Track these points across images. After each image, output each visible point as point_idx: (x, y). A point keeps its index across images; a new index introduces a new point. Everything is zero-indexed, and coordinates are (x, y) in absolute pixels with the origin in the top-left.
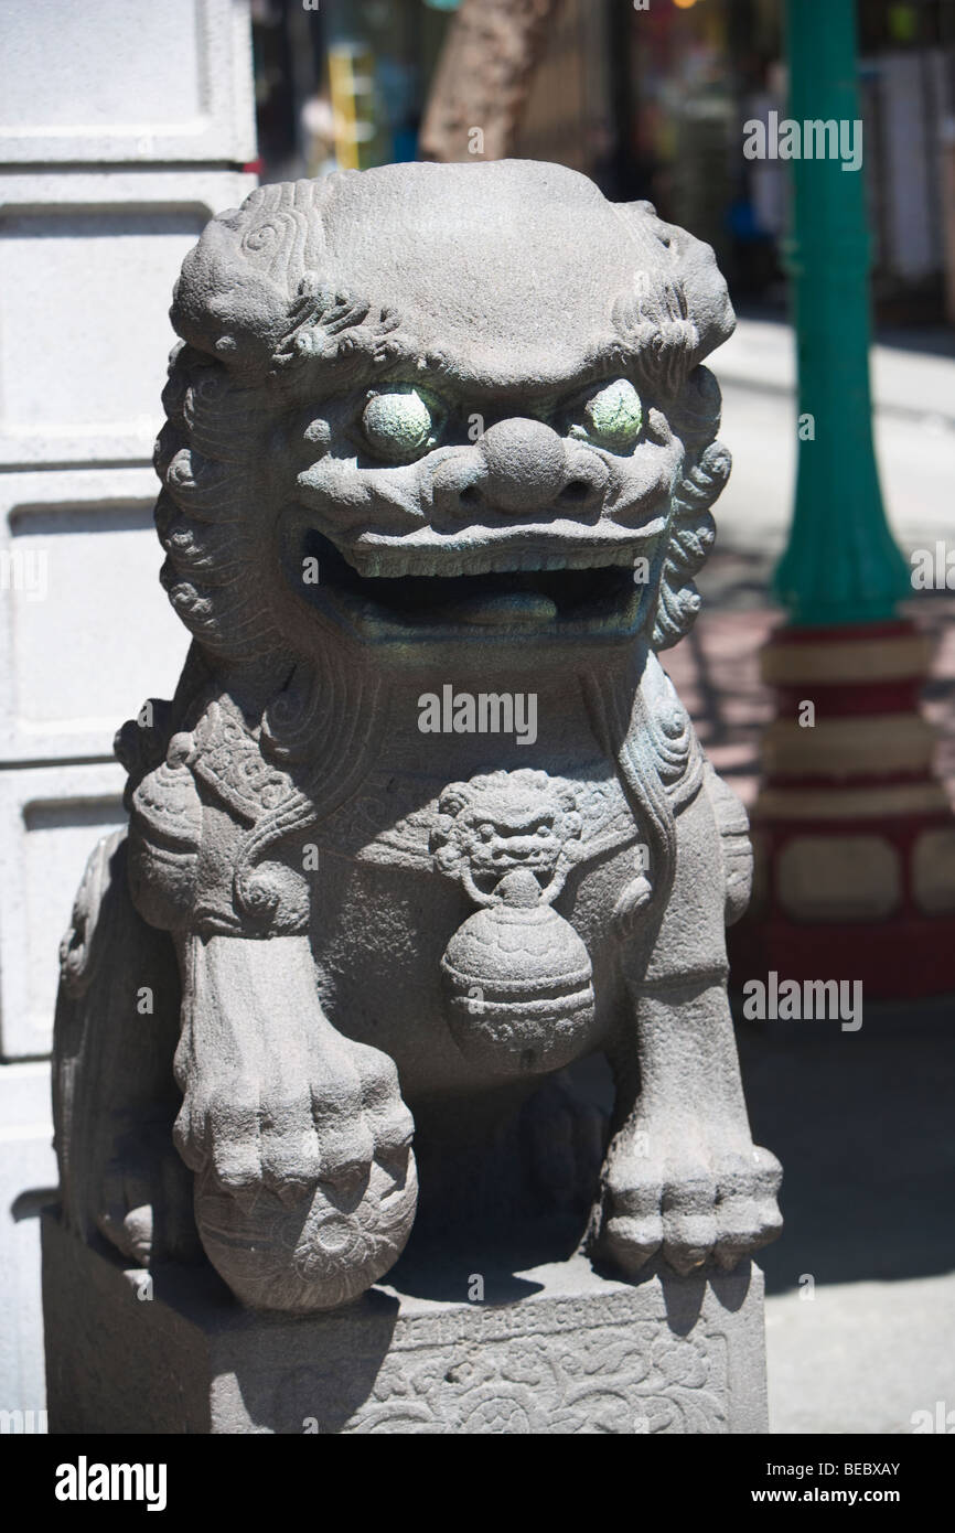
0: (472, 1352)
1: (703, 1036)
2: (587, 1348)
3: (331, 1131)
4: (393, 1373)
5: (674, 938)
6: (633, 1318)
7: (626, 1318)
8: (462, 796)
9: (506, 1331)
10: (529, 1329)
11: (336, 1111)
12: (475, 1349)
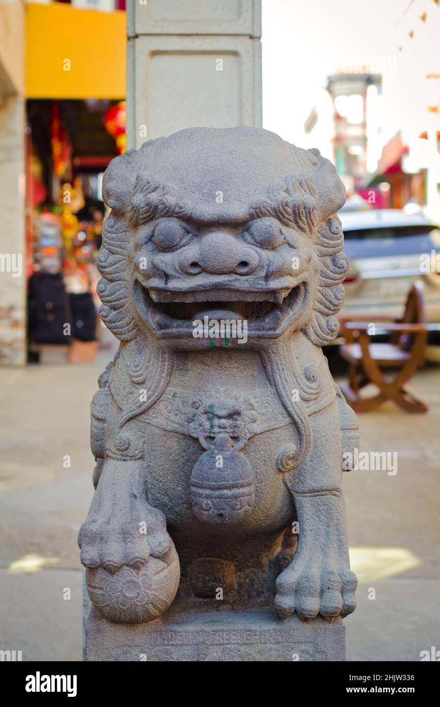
0: (206, 649)
1: (327, 519)
2: (260, 652)
3: (129, 543)
4: (168, 655)
5: (312, 473)
6: (281, 641)
7: (278, 640)
8: (200, 401)
9: (222, 641)
10: (232, 641)
11: (130, 534)
12: (207, 648)
